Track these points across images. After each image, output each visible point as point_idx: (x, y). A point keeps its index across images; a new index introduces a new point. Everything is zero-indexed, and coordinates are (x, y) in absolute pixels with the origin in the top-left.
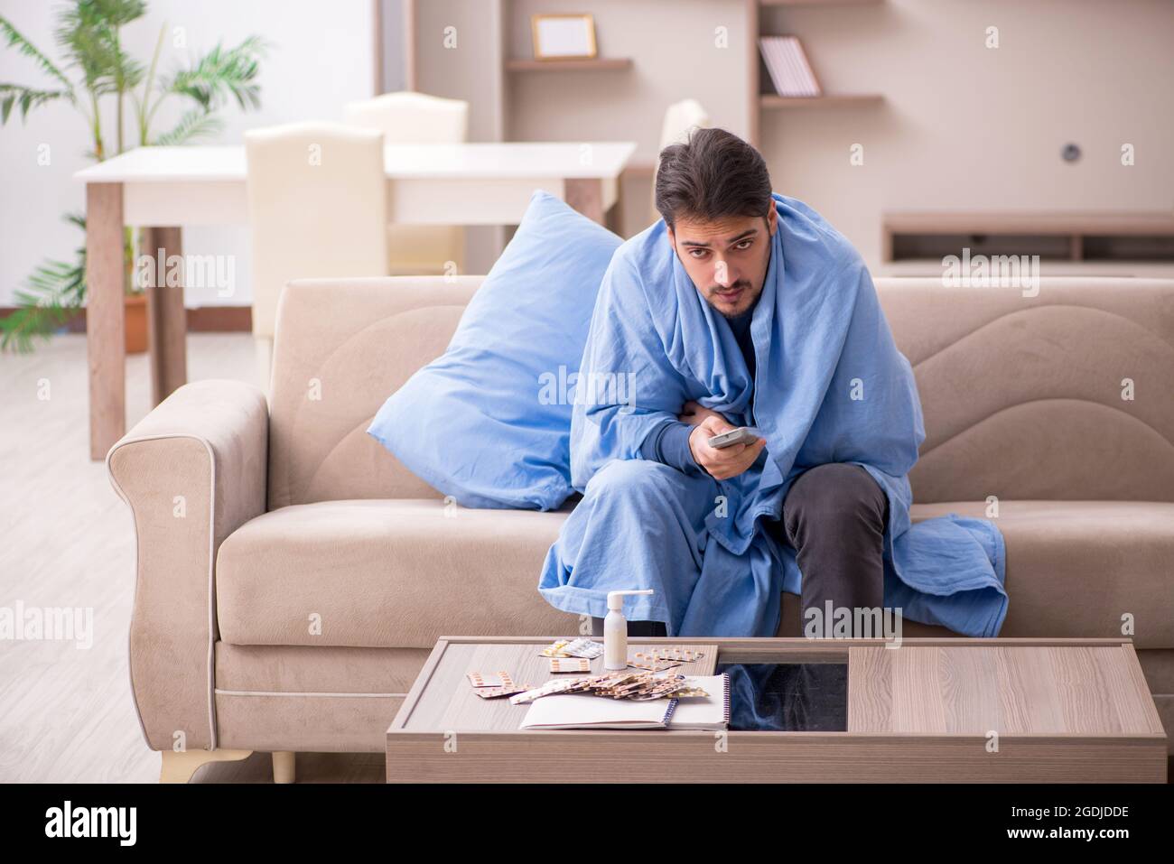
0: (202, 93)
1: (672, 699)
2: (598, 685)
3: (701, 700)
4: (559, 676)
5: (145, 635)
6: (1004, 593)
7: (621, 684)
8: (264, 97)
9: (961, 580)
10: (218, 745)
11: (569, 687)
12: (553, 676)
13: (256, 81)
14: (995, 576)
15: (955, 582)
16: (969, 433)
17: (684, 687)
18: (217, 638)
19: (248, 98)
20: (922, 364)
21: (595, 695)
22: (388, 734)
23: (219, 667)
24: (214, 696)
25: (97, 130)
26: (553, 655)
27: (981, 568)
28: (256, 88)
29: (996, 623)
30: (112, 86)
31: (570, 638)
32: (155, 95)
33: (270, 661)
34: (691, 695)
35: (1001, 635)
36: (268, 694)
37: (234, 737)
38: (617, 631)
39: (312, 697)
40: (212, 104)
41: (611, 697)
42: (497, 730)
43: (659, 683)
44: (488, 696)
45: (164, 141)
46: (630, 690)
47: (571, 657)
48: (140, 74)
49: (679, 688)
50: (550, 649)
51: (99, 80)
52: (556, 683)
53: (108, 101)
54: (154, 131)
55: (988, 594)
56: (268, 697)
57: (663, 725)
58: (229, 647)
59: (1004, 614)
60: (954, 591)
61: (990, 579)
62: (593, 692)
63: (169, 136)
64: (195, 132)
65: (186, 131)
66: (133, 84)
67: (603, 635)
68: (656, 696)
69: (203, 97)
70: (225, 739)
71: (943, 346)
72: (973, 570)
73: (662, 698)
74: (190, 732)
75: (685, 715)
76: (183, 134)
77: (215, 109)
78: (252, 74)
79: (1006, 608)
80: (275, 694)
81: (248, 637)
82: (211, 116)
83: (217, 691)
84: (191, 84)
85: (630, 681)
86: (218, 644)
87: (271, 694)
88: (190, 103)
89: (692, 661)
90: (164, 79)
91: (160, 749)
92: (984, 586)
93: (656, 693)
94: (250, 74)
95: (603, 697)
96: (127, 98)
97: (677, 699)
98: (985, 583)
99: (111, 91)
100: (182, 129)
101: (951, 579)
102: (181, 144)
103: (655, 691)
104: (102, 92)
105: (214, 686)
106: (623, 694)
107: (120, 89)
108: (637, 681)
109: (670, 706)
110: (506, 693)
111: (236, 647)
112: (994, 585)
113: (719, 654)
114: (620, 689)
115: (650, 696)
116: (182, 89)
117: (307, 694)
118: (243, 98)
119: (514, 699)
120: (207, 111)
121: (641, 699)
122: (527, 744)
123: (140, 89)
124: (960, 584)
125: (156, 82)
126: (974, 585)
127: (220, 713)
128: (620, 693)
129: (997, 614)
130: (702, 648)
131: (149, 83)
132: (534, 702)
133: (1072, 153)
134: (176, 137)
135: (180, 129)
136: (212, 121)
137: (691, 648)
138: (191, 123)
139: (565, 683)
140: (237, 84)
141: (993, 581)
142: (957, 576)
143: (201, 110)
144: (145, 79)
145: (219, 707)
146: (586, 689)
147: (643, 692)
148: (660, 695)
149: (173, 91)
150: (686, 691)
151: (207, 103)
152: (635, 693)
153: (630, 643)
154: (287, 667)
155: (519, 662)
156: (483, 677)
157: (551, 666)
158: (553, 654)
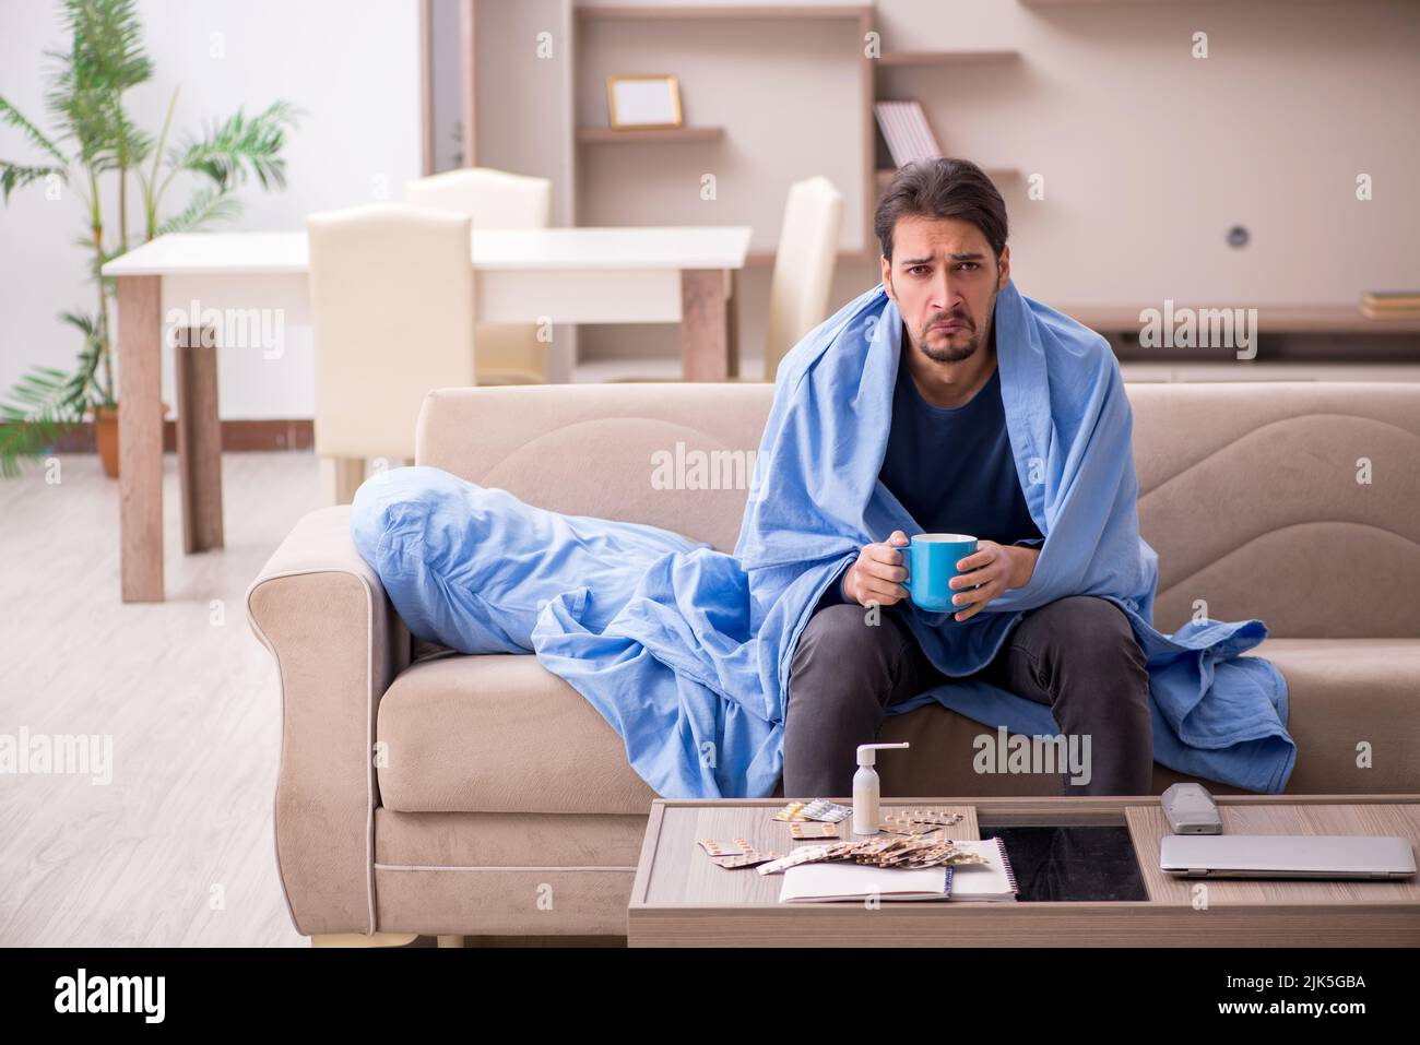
0: (218, 169)
1: (948, 867)
2: (861, 852)
3: (977, 868)
4: (804, 842)
5: (294, 802)
6: (1291, 741)
7: (887, 850)
8: (289, 172)
9: (1240, 729)
10: (377, 928)
11: (826, 855)
12: (797, 843)
13: (281, 154)
14: (1279, 722)
15: (1233, 732)
16: (1224, 562)
17: (958, 853)
18: (378, 803)
19: (272, 174)
20: (1170, 482)
21: (856, 864)
22: (631, 910)
23: (379, 838)
24: (373, 870)
25: (96, 211)
26: (790, 820)
27: (1263, 714)
28: (281, 163)
29: (1282, 775)
30: (114, 162)
31: (806, 800)
32: (164, 171)
33: (440, 830)
34: (968, 861)
35: (1285, 792)
36: (437, 868)
37: (396, 919)
38: (869, 790)
39: (487, 871)
40: (229, 182)
41: (877, 865)
42: (752, 903)
43: (930, 848)
44: (731, 866)
45: (174, 226)
46: (899, 856)
47: (812, 820)
48: (148, 146)
49: (953, 854)
50: (785, 813)
51: (99, 155)
52: (807, 851)
53: (109, 180)
54: (164, 212)
55: (1273, 744)
56: (437, 872)
57: (945, 896)
58: (392, 815)
59: (1291, 765)
60: (1232, 742)
61: (1275, 727)
62: (854, 860)
63: (178, 219)
64: (208, 215)
65: (199, 214)
66: (139, 160)
67: (851, 796)
68: (931, 863)
69: (218, 173)
70: (385, 922)
71: (1194, 462)
72: (1254, 717)
73: (936, 865)
74: (346, 912)
75: (966, 885)
76: (195, 218)
77: (233, 188)
78: (276, 146)
79: (1293, 758)
80: (445, 868)
81: (415, 802)
82: (227, 196)
83: (377, 866)
84: (207, 158)
85: (897, 847)
86: (380, 811)
87: (441, 868)
88: (204, 181)
89: (952, 824)
90: (173, 153)
91: (310, 934)
92: (1267, 735)
93: (930, 858)
94: (274, 146)
95: (867, 865)
96: (131, 175)
97: (953, 867)
98: (1268, 731)
99: (112, 167)
100: (194, 211)
101: (1229, 728)
102: (192, 230)
103: (927, 858)
104: (103, 169)
105: (374, 860)
106: (892, 861)
107: (122, 166)
108: (904, 847)
109: (948, 875)
110: (751, 862)
111: (399, 813)
112: (1280, 733)
113: (979, 815)
114: (887, 856)
115: (923, 863)
116: (196, 166)
117: (482, 869)
118: (265, 174)
119: (762, 869)
120: (223, 190)
121: (912, 867)
122: (790, 919)
123: (147, 165)
124: (1240, 733)
125: (165, 157)
126: (1255, 735)
127: (380, 892)
128: (888, 860)
129: (1283, 767)
130: (959, 810)
131: (158, 156)
132: (787, 872)
133: (1238, 236)
134: (187, 221)
135: (190, 212)
136: (230, 203)
137: (946, 809)
138: (204, 205)
139: (821, 850)
140: (260, 157)
141: (1278, 729)
142: (1235, 724)
143: (216, 188)
144: (154, 152)
145: (379, 883)
146: (847, 856)
147: (914, 859)
148: (935, 862)
149: (186, 166)
150: (960, 857)
151: (224, 181)
152: (905, 861)
153: (882, 805)
154: (460, 837)
155: (753, 827)
156: (718, 844)
157: (793, 832)
158: (790, 818)
